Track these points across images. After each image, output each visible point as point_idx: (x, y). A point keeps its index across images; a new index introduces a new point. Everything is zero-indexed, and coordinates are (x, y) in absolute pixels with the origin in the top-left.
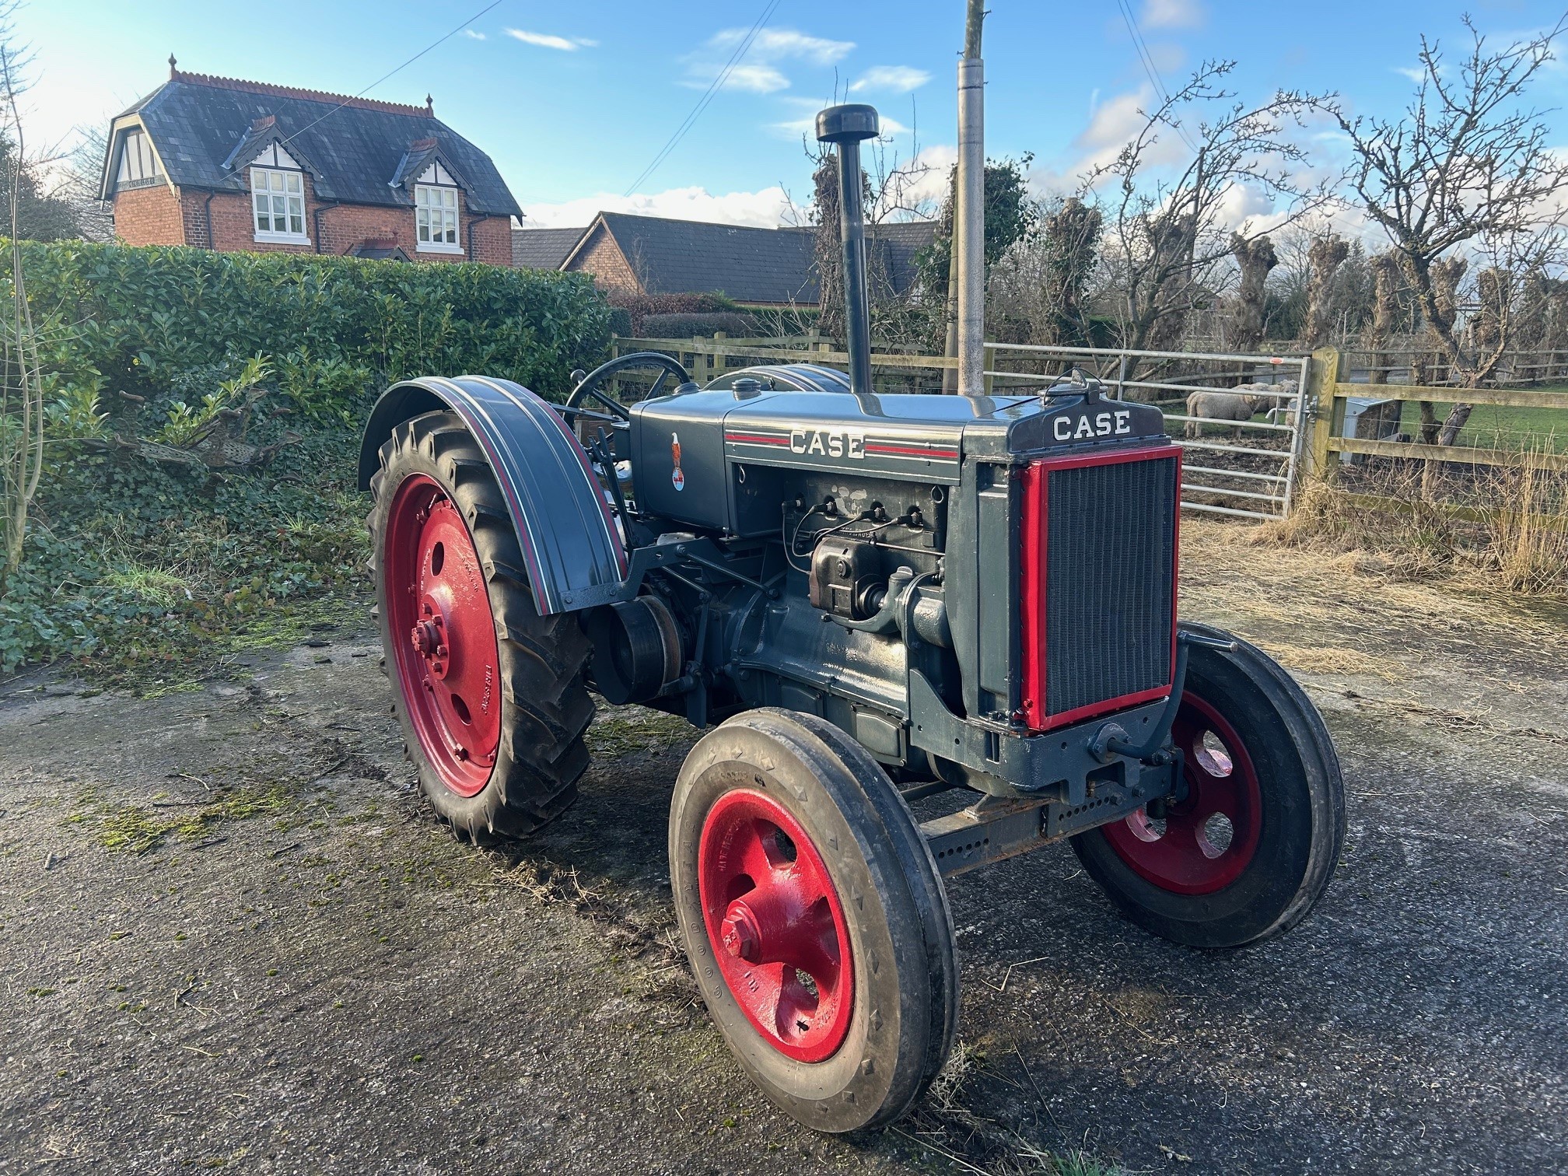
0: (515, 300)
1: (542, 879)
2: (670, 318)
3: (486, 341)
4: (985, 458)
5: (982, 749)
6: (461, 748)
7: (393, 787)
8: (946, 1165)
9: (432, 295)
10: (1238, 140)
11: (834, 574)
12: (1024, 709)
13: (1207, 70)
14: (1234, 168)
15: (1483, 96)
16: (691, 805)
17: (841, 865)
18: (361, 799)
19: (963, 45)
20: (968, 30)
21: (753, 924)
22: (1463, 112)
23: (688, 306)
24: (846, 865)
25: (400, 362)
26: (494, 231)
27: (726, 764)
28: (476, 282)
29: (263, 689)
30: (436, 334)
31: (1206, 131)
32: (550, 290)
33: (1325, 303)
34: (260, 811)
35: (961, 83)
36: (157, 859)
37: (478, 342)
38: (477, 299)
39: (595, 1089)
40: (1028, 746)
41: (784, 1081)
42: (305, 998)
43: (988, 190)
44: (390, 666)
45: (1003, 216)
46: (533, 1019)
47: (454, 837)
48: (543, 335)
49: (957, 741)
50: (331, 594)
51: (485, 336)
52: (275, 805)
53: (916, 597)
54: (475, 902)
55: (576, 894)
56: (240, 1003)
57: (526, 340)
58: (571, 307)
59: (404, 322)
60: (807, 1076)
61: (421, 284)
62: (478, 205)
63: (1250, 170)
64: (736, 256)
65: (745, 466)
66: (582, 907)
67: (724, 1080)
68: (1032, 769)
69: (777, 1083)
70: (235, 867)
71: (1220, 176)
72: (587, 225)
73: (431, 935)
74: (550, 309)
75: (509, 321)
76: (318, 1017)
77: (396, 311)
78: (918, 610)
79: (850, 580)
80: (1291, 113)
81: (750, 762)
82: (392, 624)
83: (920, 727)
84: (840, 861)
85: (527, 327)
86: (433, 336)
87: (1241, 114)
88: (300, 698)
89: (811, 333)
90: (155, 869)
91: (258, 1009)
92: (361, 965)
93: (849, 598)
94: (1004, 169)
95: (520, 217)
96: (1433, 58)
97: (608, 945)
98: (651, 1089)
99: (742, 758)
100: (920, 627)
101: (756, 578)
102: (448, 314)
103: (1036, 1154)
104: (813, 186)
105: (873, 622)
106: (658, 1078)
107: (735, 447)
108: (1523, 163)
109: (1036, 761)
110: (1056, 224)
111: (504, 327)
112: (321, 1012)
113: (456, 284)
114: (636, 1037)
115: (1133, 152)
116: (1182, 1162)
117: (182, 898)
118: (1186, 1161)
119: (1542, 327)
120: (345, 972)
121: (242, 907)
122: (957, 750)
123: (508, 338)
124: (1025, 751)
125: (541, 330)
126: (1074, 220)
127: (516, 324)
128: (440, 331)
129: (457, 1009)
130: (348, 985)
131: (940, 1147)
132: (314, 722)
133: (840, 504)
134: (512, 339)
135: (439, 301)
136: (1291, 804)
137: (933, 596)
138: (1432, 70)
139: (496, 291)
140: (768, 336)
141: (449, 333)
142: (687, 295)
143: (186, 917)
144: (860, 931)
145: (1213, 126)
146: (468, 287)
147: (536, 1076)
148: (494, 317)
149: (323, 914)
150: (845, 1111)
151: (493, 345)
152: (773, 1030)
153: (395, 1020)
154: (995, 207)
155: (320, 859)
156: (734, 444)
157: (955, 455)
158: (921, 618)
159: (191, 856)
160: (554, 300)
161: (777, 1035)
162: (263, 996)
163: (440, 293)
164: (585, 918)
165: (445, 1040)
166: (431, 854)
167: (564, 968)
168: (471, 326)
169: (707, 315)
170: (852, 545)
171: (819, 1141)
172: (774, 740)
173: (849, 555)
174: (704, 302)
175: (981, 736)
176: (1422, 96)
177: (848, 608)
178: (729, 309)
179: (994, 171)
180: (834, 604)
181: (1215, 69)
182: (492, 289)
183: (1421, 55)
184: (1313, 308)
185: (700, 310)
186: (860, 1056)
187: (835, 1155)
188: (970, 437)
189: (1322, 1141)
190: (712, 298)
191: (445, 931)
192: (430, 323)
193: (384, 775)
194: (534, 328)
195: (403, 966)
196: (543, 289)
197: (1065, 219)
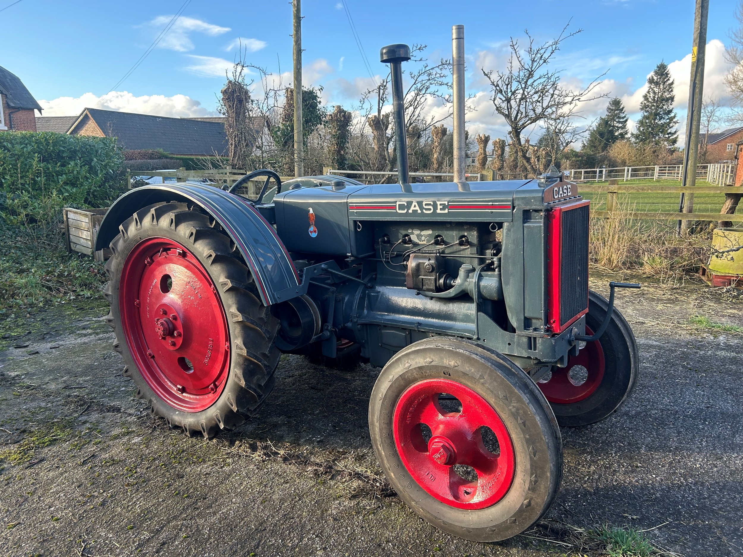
0: (75, 152)
1: (254, 448)
2: (136, 162)
3: (59, 174)
4: (527, 208)
5: (526, 346)
6: (181, 387)
7: (130, 415)
8: (546, 544)
9: (25, 149)
10: (429, 80)
11: (422, 271)
12: (550, 324)
13: (415, 48)
14: (428, 91)
15: (535, 64)
16: (390, 392)
17: (510, 408)
18: (114, 425)
19: (293, 32)
20: (294, 25)
21: (450, 445)
22: (528, 70)
23: (144, 156)
24: (514, 407)
25: (9, 186)
26: (25, 117)
27: (420, 368)
28: (51, 142)
29: (5, 373)
30: (30, 170)
31: (413, 76)
32: (94, 146)
33: (440, 154)
34: (55, 440)
35: (454, 36)
36: (6, 478)
37: (55, 174)
38: (52, 151)
39: (360, 548)
40: (553, 341)
41: (462, 522)
42: (163, 536)
43: (304, 100)
44: (124, 347)
45: (312, 113)
46: (301, 521)
47: (186, 436)
48: (92, 170)
49: (509, 344)
50: (13, 316)
51: (58, 171)
52: (61, 435)
53: (480, 277)
54: (223, 467)
55: (276, 454)
56: (122, 549)
57: (83, 173)
58: (107, 155)
59: (10, 164)
60: (479, 516)
61: (17, 143)
62: (14, 103)
63: (436, 93)
64: (163, 132)
65: (360, 222)
66: (285, 460)
67: (419, 529)
68: (555, 352)
69: (457, 524)
70: (62, 474)
71: (421, 96)
72: (78, 115)
73: (211, 489)
74: (96, 156)
75: (72, 163)
76: (177, 546)
77: (5, 158)
78: (482, 283)
79: (434, 273)
80: (448, 69)
81: (440, 364)
82: (124, 323)
83: (484, 340)
84: (510, 406)
85: (84, 165)
86: (28, 171)
87: (427, 69)
88: (34, 374)
89: (228, 167)
90: (8, 483)
91: (136, 549)
92: (182, 513)
93: (433, 282)
94: (310, 91)
95: (40, 110)
96: (516, 47)
97: (311, 475)
98: (388, 542)
99: (433, 363)
100: (484, 292)
101: (359, 277)
102: (36, 159)
103: (580, 530)
104: (221, 96)
105: (450, 293)
106: (387, 535)
107: (356, 213)
108: (552, 93)
109: (556, 348)
110: (332, 117)
111: (70, 166)
112: (177, 543)
113: (38, 142)
114: (360, 518)
115: (385, 84)
116: (636, 519)
117: (39, 497)
118: (637, 518)
119: (517, 163)
120: (175, 518)
121: (83, 495)
122: (509, 348)
123: (73, 172)
124: (552, 344)
125: (91, 168)
126: (340, 115)
127: (76, 164)
128: (32, 169)
129: (255, 524)
130: (182, 525)
131: (538, 537)
132: (53, 386)
133: (414, 238)
134: (75, 172)
135: (29, 153)
136: (621, 356)
137: (490, 276)
138: (516, 53)
139: (64, 147)
140: (204, 169)
141: (38, 170)
142: (143, 151)
143: (50, 507)
144: (525, 438)
145: (416, 73)
146: (46, 144)
147: (325, 549)
148: (63, 161)
149: (138, 490)
150: (507, 528)
151: (64, 176)
152: (451, 498)
153: (224, 538)
154: (308, 108)
155: (113, 460)
156: (355, 211)
157: (509, 207)
158: (485, 287)
159: (28, 472)
160: (97, 151)
161: (454, 500)
162: (134, 542)
163: (30, 148)
164: (290, 464)
165: (260, 541)
166: (179, 446)
167: (297, 491)
168: (50, 166)
169: (156, 161)
170: (432, 256)
171: (484, 547)
172: (456, 352)
173: (432, 261)
174: (153, 154)
175: (525, 340)
176: (511, 63)
177: (433, 287)
178: (167, 157)
179: (306, 92)
180: (423, 286)
181: (418, 48)
182: (60, 146)
183: (511, 46)
184: (435, 156)
185: (151, 158)
186: (523, 498)
187: (496, 552)
188: (518, 199)
189: (678, 498)
190: (156, 152)
191: (217, 485)
192: (26, 165)
193: (120, 409)
194: (87, 166)
195: (208, 508)
196: (90, 146)
197: (336, 115)
